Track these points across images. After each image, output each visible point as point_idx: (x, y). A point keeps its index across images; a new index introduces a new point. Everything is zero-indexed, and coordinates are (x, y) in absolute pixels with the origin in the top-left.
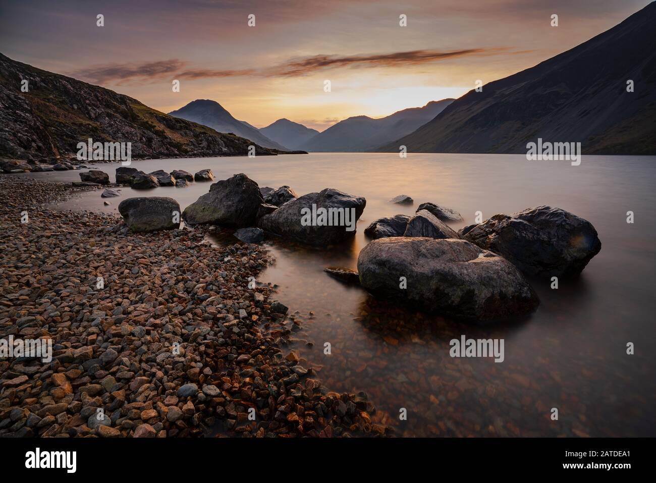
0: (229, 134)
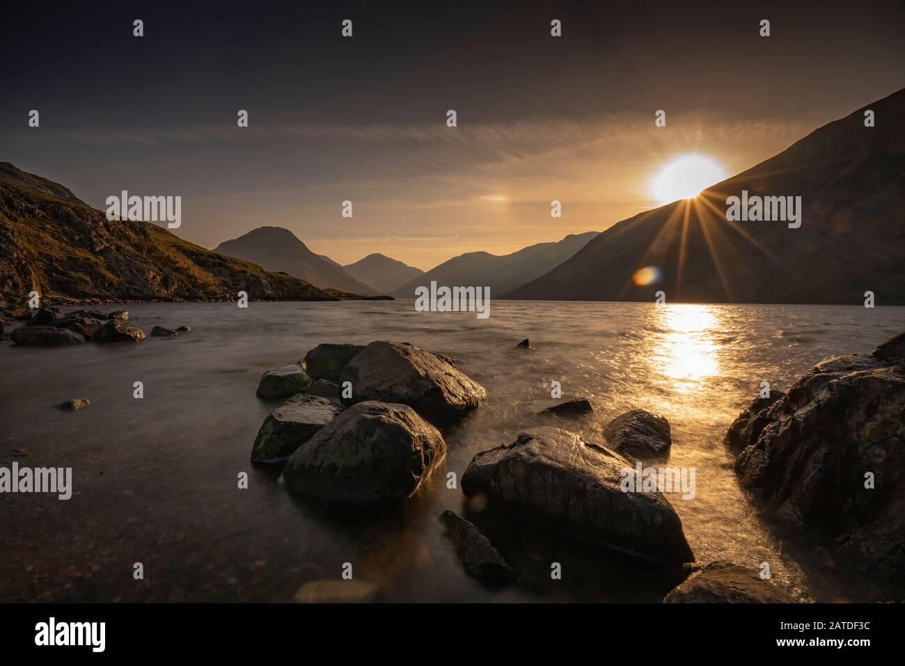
0: (281, 273)
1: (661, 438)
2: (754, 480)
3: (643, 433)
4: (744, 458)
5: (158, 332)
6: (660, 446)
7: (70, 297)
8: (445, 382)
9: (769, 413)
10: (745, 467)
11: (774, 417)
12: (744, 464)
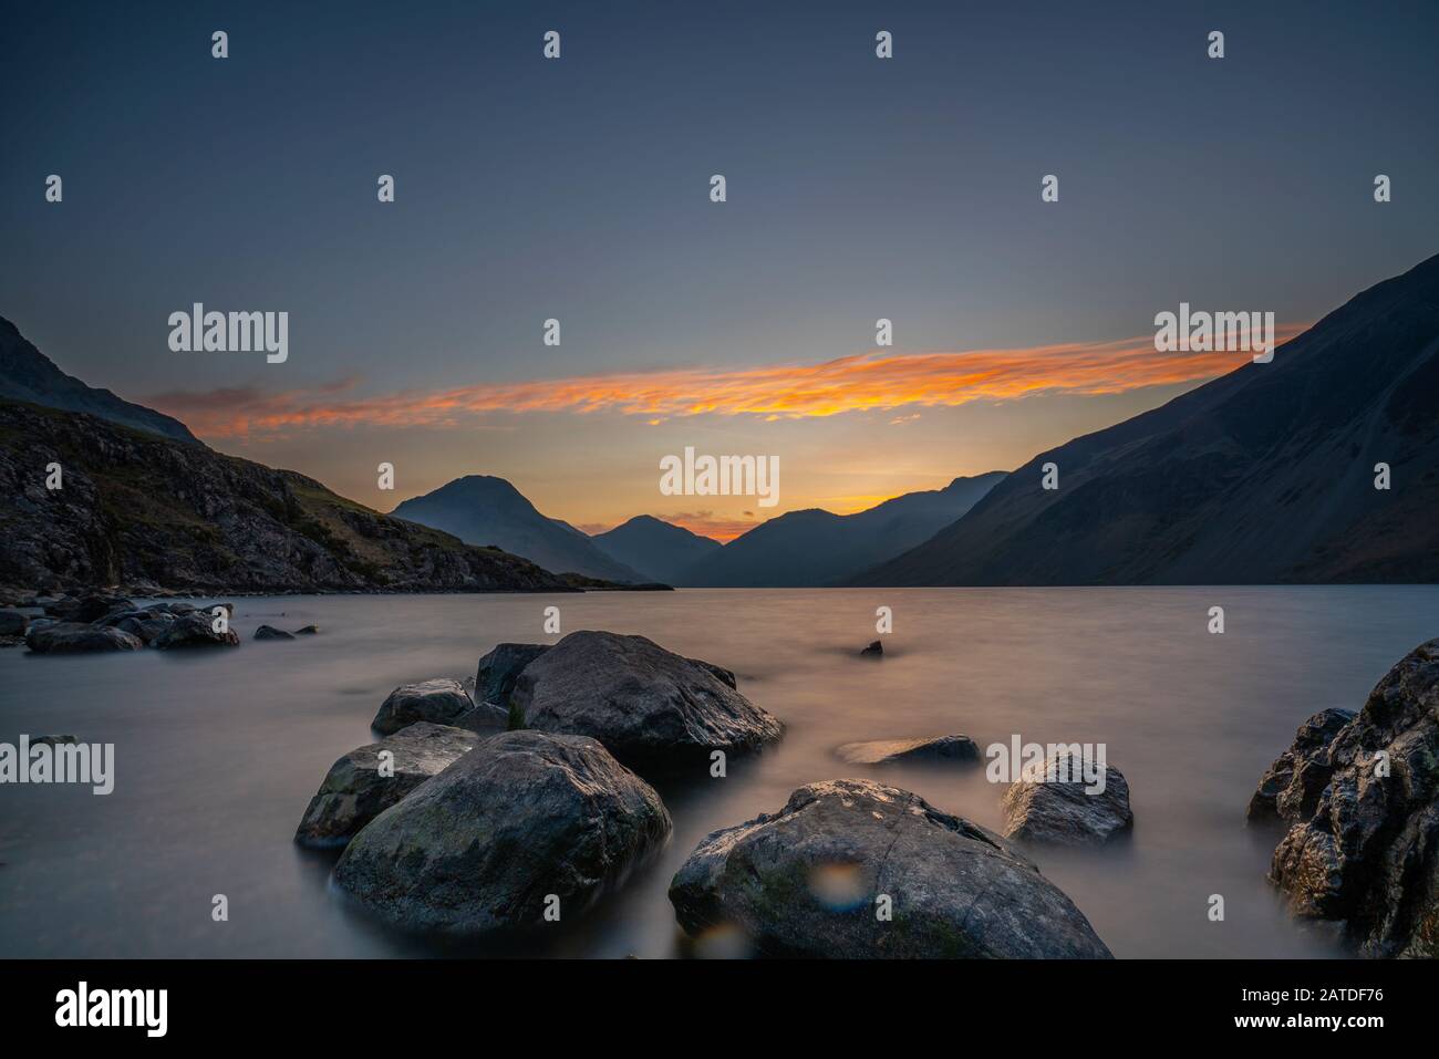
0: (489, 548)
1: (1109, 810)
2: (1319, 902)
3: (1072, 801)
4: (1289, 851)
5: (265, 633)
6: (1107, 827)
7: (163, 586)
8: (691, 703)
9: (1330, 751)
10: (1293, 871)
11: (1343, 758)
12: (1290, 864)
